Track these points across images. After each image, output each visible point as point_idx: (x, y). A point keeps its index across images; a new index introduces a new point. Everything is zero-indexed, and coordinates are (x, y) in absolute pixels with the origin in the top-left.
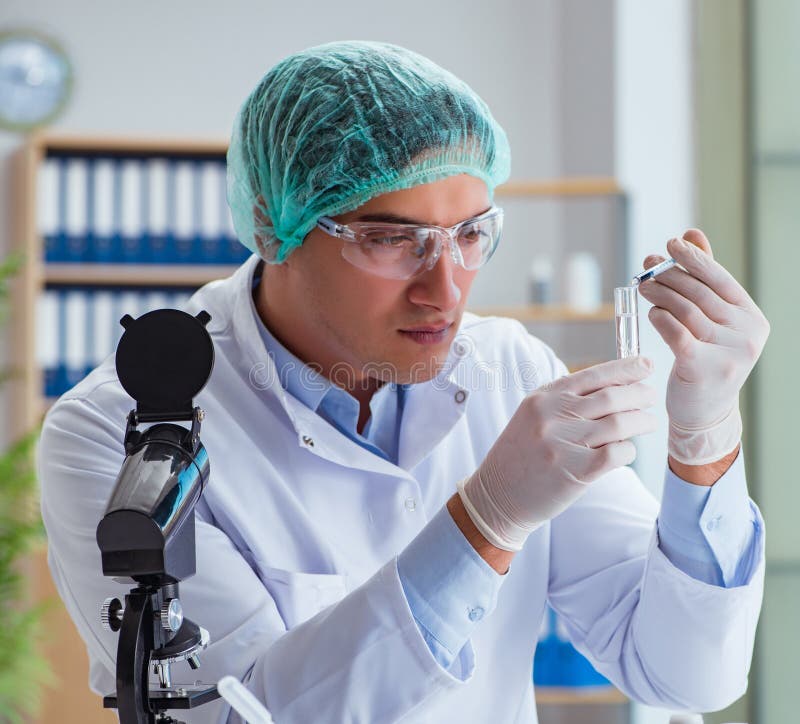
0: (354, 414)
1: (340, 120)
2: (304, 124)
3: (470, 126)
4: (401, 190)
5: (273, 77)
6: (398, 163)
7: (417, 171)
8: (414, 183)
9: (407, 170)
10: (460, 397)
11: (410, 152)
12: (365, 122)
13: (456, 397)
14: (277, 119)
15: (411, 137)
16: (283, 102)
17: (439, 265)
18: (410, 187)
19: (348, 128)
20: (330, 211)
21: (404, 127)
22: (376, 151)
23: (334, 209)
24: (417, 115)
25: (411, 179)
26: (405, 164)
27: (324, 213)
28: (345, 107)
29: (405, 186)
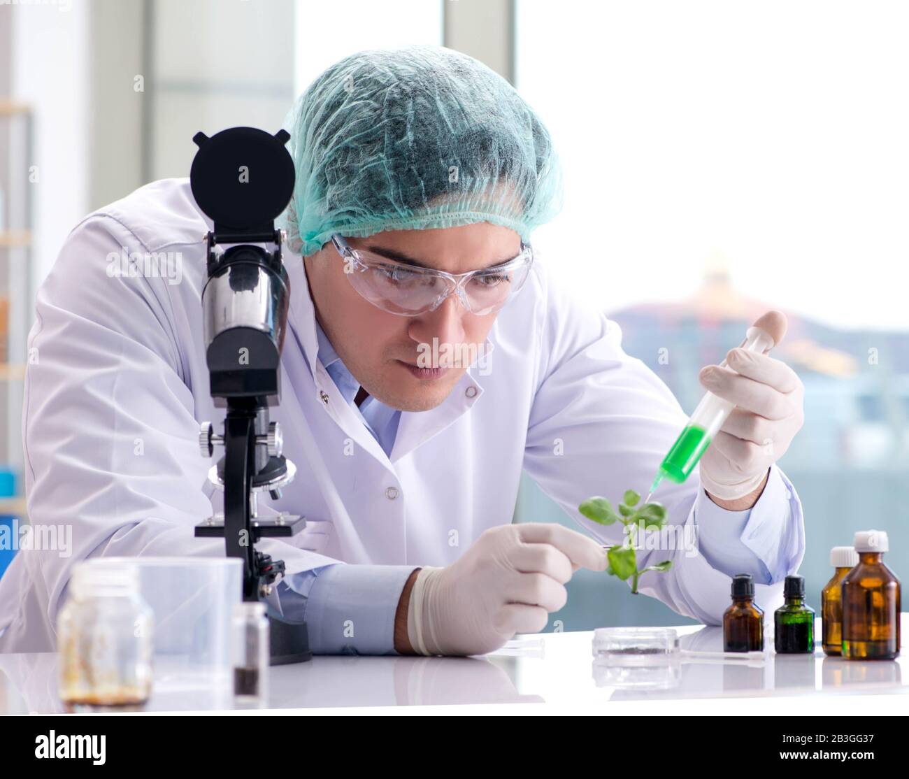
0: (354, 389)
1: (368, 142)
2: (335, 138)
3: (503, 173)
4: (413, 230)
5: (333, 71)
6: (412, 204)
7: (433, 213)
8: (427, 226)
9: (421, 212)
10: (471, 392)
11: (427, 194)
12: (390, 152)
13: (467, 391)
14: (318, 121)
15: (431, 179)
16: (328, 106)
17: (442, 308)
18: (422, 229)
19: (372, 155)
20: (344, 230)
21: (427, 167)
22: (393, 186)
23: (348, 230)
24: (444, 157)
25: (424, 221)
26: (421, 205)
27: (339, 231)
28: (377, 130)
29: (417, 227)
